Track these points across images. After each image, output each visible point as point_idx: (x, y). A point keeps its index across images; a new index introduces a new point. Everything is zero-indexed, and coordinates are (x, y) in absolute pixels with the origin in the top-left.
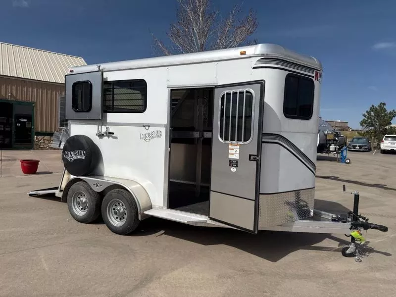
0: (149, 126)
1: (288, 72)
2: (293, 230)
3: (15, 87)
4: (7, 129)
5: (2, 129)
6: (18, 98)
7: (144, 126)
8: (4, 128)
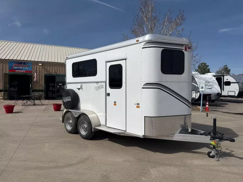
0: (98, 83)
1: (163, 49)
2: (174, 139)
3: (56, 68)
4: (53, 89)
5: (51, 89)
6: (58, 73)
7: (96, 83)
8: (52, 89)
